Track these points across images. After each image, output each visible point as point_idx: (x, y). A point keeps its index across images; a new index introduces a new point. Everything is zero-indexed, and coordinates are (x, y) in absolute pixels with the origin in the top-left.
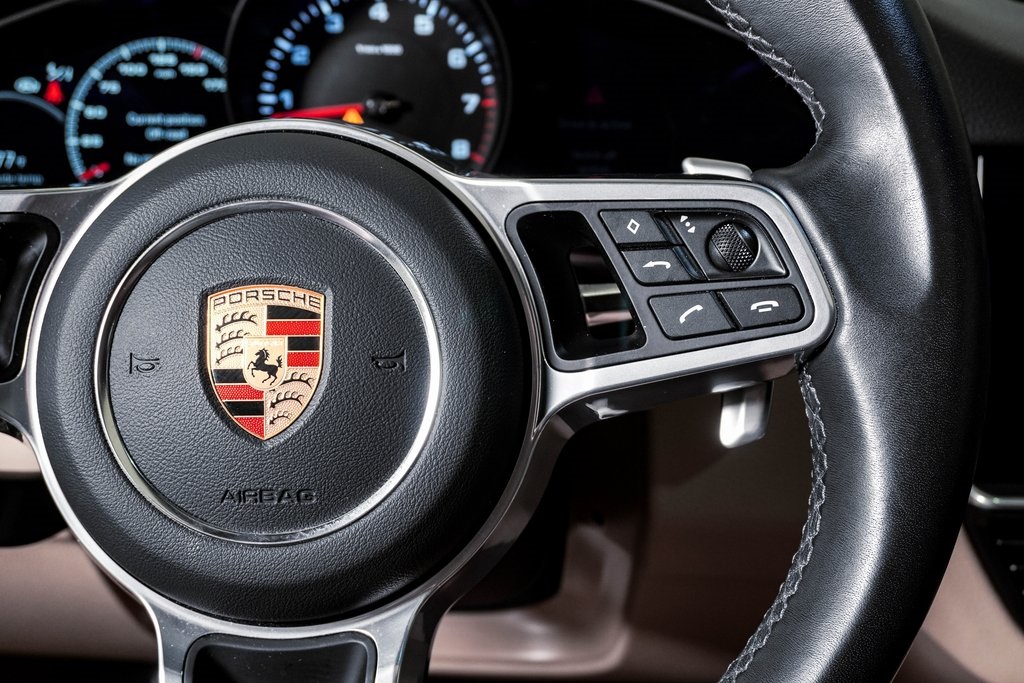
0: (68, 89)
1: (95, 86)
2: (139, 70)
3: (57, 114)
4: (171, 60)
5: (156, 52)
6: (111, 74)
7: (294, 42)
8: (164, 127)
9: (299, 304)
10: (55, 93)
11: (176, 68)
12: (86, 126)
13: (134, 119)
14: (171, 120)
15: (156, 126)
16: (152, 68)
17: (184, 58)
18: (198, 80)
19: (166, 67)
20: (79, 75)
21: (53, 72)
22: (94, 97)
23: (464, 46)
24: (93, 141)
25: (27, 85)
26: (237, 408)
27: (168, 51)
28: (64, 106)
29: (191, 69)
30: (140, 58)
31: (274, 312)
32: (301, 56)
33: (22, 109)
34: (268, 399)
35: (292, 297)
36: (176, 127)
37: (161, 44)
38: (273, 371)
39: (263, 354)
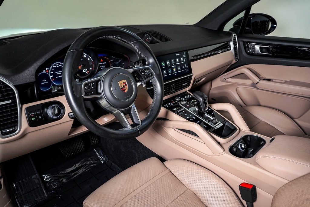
0: (48, 70)
1: (51, 69)
2: (55, 66)
4: (58, 65)
5: (56, 64)
6: (53, 68)
8: (59, 73)
10: (47, 71)
12: (51, 74)
13: (56, 72)
15: (58, 73)
17: (59, 64)
18: (61, 66)
19: (58, 66)
20: (49, 69)
21: (47, 69)
22: (51, 71)
24: (52, 76)
25: (44, 71)
26: (123, 90)
27: (58, 64)
28: (48, 73)
29: (60, 65)
30: (55, 65)
31: (123, 83)
33: (44, 74)
34: (125, 89)
35: (124, 81)
36: (60, 73)
37: (57, 63)
38: (125, 87)
39: (123, 86)
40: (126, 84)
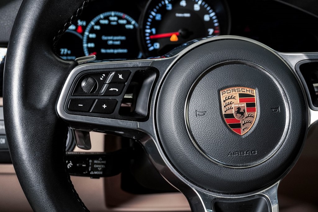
0: (84, 28)
1: (92, 27)
2: (106, 22)
3: (80, 36)
4: (116, 19)
5: (111, 16)
6: (97, 23)
7: (156, 13)
8: (113, 40)
9: (248, 93)
10: (80, 30)
11: (117, 21)
12: (89, 40)
13: (104, 38)
14: (115, 38)
15: (111, 40)
16: (110, 21)
17: (120, 18)
18: (124, 25)
19: (114, 21)
20: (88, 23)
21: (80, 23)
22: (92, 31)
23: (209, 14)
24: (92, 45)
25: (72, 27)
26: (233, 126)
27: (115, 16)
28: (83, 34)
29: (121, 22)
30: (106, 18)
31: (241, 95)
32: (158, 17)
33: (70, 35)
34: (242, 122)
35: (246, 91)
36: (117, 40)
37: (113, 14)
38: (242, 114)
39: (239, 109)
40: (251, 106)
